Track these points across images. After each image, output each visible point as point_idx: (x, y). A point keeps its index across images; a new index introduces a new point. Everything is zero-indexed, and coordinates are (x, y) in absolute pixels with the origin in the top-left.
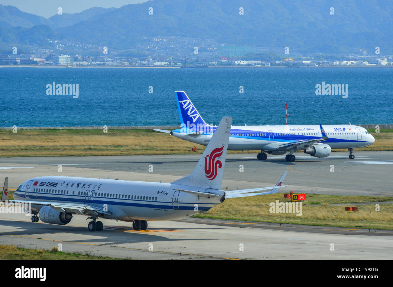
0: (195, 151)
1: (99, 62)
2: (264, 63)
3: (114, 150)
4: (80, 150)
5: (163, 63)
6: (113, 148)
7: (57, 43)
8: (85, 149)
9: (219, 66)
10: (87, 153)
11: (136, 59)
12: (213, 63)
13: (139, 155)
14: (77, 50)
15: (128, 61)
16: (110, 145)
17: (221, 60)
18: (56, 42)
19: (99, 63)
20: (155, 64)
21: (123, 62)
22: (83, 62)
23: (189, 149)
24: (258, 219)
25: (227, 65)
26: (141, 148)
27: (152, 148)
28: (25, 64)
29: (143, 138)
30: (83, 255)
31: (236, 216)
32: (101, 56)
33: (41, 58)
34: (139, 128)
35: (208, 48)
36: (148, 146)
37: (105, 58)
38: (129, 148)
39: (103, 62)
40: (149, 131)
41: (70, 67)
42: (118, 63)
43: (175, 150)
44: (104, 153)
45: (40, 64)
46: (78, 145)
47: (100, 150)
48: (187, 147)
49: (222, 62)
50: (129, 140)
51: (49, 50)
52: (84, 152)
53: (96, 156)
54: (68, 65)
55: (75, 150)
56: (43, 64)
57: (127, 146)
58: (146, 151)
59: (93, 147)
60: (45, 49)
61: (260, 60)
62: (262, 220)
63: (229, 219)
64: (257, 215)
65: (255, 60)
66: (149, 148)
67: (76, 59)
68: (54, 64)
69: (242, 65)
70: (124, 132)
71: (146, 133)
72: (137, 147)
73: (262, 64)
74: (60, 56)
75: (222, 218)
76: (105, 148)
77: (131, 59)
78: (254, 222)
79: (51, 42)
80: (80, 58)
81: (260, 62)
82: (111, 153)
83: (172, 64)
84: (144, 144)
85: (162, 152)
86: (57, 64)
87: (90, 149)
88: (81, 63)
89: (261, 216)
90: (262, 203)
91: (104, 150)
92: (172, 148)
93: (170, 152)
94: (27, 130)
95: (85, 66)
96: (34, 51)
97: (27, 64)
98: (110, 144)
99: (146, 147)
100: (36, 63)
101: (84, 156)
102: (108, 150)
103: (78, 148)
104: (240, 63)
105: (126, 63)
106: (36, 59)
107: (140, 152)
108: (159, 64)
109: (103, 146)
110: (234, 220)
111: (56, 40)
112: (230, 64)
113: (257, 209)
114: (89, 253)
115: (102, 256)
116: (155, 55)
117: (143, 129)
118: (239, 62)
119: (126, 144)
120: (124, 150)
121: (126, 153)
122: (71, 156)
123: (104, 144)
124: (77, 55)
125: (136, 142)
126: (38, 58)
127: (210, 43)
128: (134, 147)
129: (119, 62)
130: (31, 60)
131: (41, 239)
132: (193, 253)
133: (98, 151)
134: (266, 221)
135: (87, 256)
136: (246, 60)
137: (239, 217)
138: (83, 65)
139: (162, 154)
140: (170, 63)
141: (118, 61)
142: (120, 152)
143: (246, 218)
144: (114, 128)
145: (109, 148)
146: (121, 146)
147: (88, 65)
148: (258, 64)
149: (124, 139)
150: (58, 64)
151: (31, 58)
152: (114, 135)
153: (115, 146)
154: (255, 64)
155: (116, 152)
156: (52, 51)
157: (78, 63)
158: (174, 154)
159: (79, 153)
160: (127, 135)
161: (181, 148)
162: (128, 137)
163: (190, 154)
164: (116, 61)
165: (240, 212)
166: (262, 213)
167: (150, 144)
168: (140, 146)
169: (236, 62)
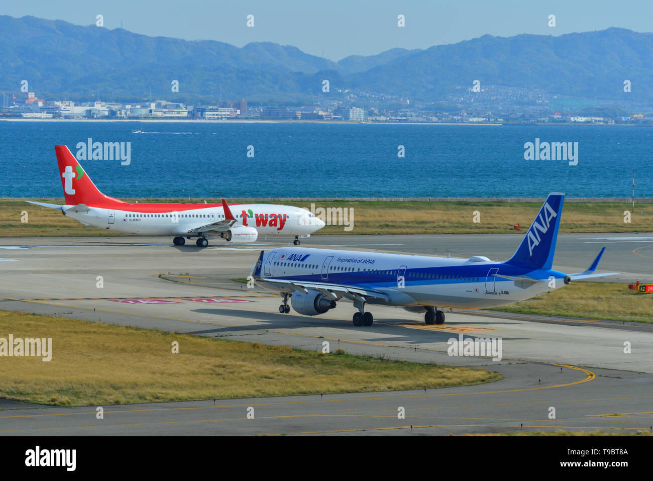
0: (518, 230)
1: (401, 116)
2: (606, 120)
3: (416, 227)
4: (374, 227)
5: (481, 119)
6: (416, 225)
7: (348, 93)
8: (381, 226)
9: (550, 124)
10: (383, 230)
11: (447, 114)
12: (542, 119)
13: (449, 234)
14: (373, 101)
15: (437, 116)
16: (413, 222)
17: (553, 116)
18: (346, 91)
19: (401, 118)
20: (471, 120)
21: (431, 118)
22: (380, 116)
23: (510, 227)
24: (596, 315)
25: (561, 121)
26: (451, 225)
27: (464, 225)
28: (307, 119)
29: (454, 212)
30: (375, 359)
31: (567, 312)
32: (403, 110)
33: (327, 111)
34: (449, 200)
35: (537, 101)
36: (459, 223)
37: (407, 112)
38: (435, 225)
39: (405, 117)
40: (461, 204)
41: (363, 122)
42: (424, 118)
43: (492, 228)
44: (404, 231)
45: (326, 119)
46: (371, 221)
47: (400, 227)
48: (509, 225)
49: (555, 117)
50: (436, 215)
51: (337, 101)
52: (379, 230)
53: (394, 234)
54: (361, 121)
55: (368, 227)
56: (330, 119)
57: (433, 222)
58: (457, 229)
59: (391, 224)
60: (332, 100)
61: (602, 117)
62: (600, 316)
63: (559, 316)
64: (595, 311)
65: (596, 117)
66: (460, 225)
67: (371, 114)
68: (343, 118)
69: (579, 122)
70: (430, 205)
71: (457, 206)
72: (446, 224)
73: (604, 122)
74: (351, 108)
75: (550, 314)
76: (405, 224)
77: (440, 113)
78: (590, 319)
79: (341, 91)
80: (376, 111)
81: (602, 119)
82: (413, 231)
83: (491, 120)
84: (454, 219)
85: (477, 230)
86: (347, 118)
87: (387, 226)
88: (378, 118)
89: (600, 312)
90: (601, 296)
91: (403, 227)
92: (490, 226)
93: (486, 230)
94: (308, 201)
95: (383, 121)
96: (319, 103)
97: (310, 119)
98: (411, 220)
99: (457, 223)
100: (321, 118)
101: (379, 234)
102: (408, 227)
103: (372, 224)
104: (577, 120)
105: (434, 119)
106: (321, 113)
107: (450, 230)
108: (475, 119)
109: (403, 222)
110: (566, 316)
111: (345, 89)
112: (564, 121)
113: (595, 303)
114: (382, 355)
115: (399, 359)
116: (470, 109)
117: (454, 201)
118: (576, 118)
119: (432, 220)
120: (429, 227)
121: (431, 231)
122: (362, 234)
123: (405, 219)
124: (372, 108)
125: (445, 218)
126: (324, 111)
127: (539, 94)
128: (441, 224)
129: (426, 117)
130: (315, 114)
131: (323, 338)
132: (514, 357)
133: (396, 228)
134: (605, 317)
135: (379, 360)
136: (585, 116)
137: (571, 313)
138: (380, 121)
139: (476, 233)
140: (489, 119)
141: (424, 116)
142: (424, 230)
143: (581, 314)
144: (417, 200)
145: (411, 225)
146: (426, 222)
147: (386, 121)
148: (600, 121)
149: (429, 213)
150: (349, 119)
151: (315, 112)
152: (417, 209)
153: (417, 223)
154: (595, 121)
155: (420, 230)
156: (341, 102)
157: (374, 118)
158: (492, 233)
159: (373, 230)
160: (434, 209)
161: (501, 226)
162: (434, 211)
163: (512, 233)
164: (422, 117)
165: (572, 307)
166: (600, 308)
167: (462, 220)
168: (449, 222)
169: (572, 119)
